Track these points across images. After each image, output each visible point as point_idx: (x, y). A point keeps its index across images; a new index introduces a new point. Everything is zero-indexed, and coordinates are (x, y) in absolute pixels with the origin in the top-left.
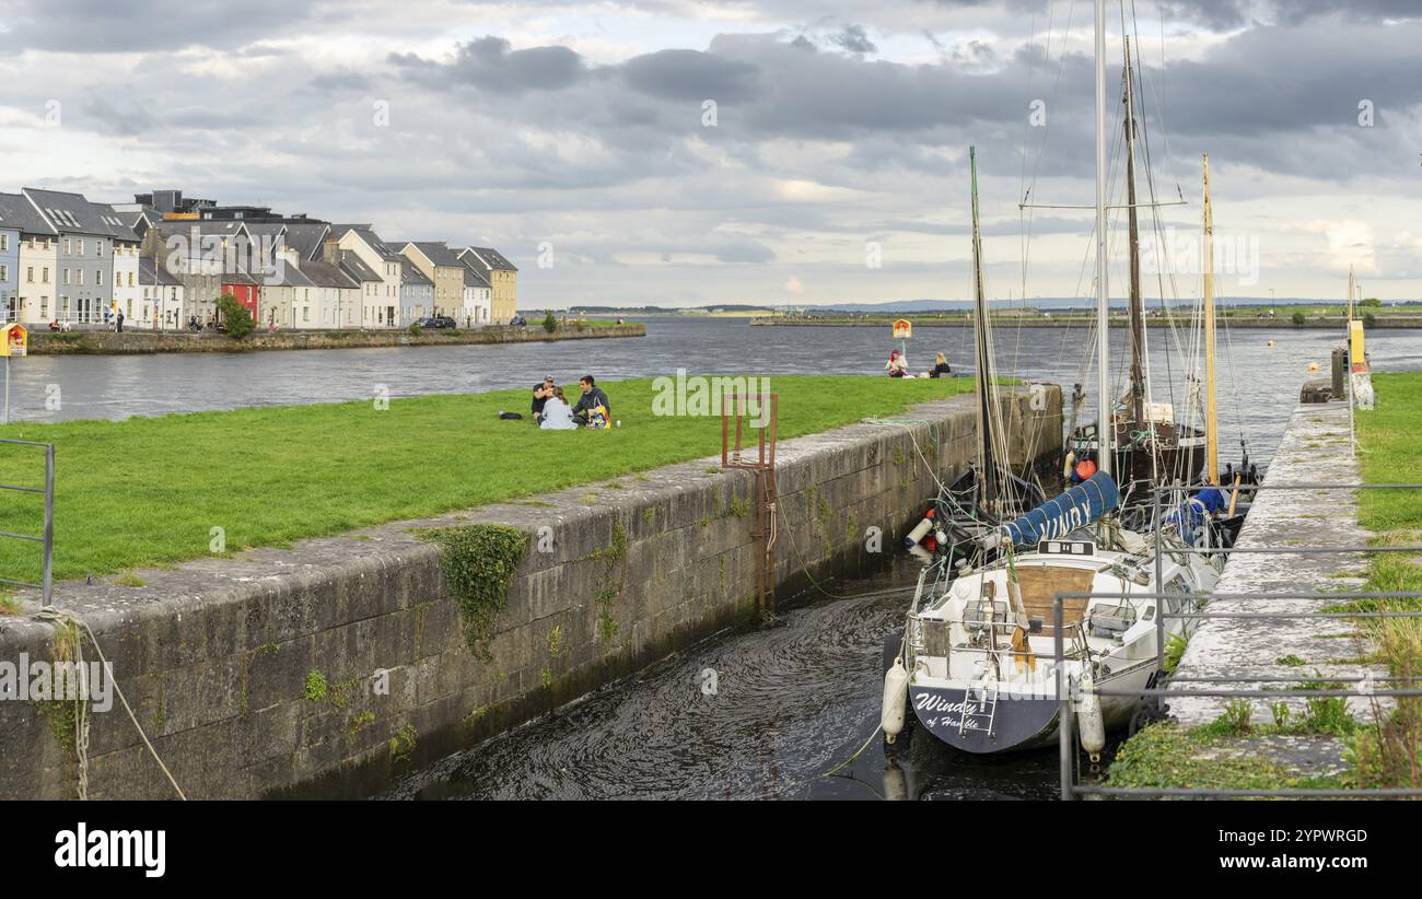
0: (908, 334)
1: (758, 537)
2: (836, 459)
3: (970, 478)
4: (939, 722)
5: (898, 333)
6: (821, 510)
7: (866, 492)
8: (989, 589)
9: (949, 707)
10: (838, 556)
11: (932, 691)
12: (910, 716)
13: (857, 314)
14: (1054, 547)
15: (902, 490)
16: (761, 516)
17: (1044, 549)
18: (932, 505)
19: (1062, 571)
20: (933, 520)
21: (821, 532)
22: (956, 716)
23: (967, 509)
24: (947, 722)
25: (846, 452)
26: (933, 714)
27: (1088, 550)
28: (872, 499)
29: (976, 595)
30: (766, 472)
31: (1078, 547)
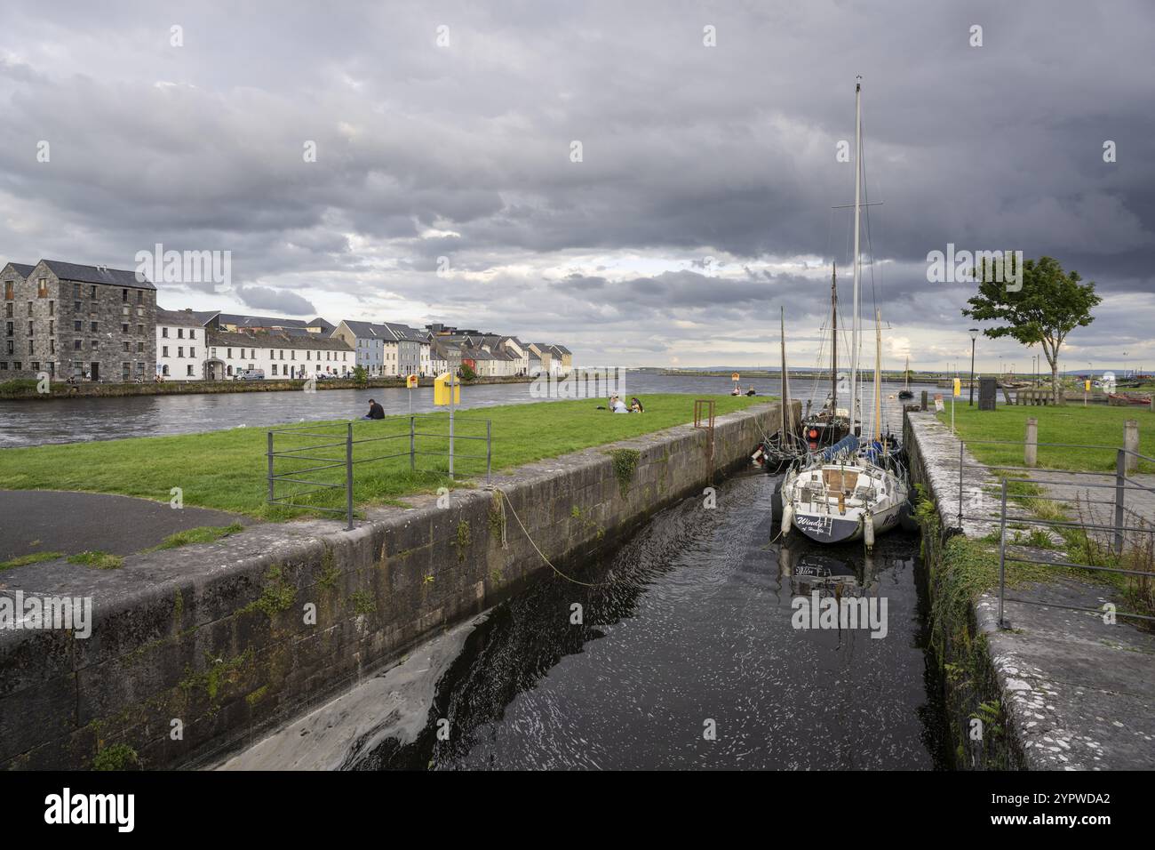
0: (738, 379)
1: (708, 455)
2: (731, 426)
3: (776, 436)
4: (807, 529)
5: (734, 379)
6: (727, 445)
7: (740, 439)
8: (814, 478)
9: (811, 523)
10: (731, 463)
11: (804, 517)
12: (793, 526)
13: (717, 372)
14: (839, 462)
15: (751, 439)
16: (709, 447)
17: (834, 463)
18: (761, 445)
19: (850, 473)
20: (762, 451)
21: (726, 454)
22: (815, 527)
23: (776, 447)
24: (811, 529)
25: (735, 423)
26: (805, 526)
27: (853, 464)
28: (742, 441)
29: (809, 480)
30: (711, 429)
31: (849, 463)
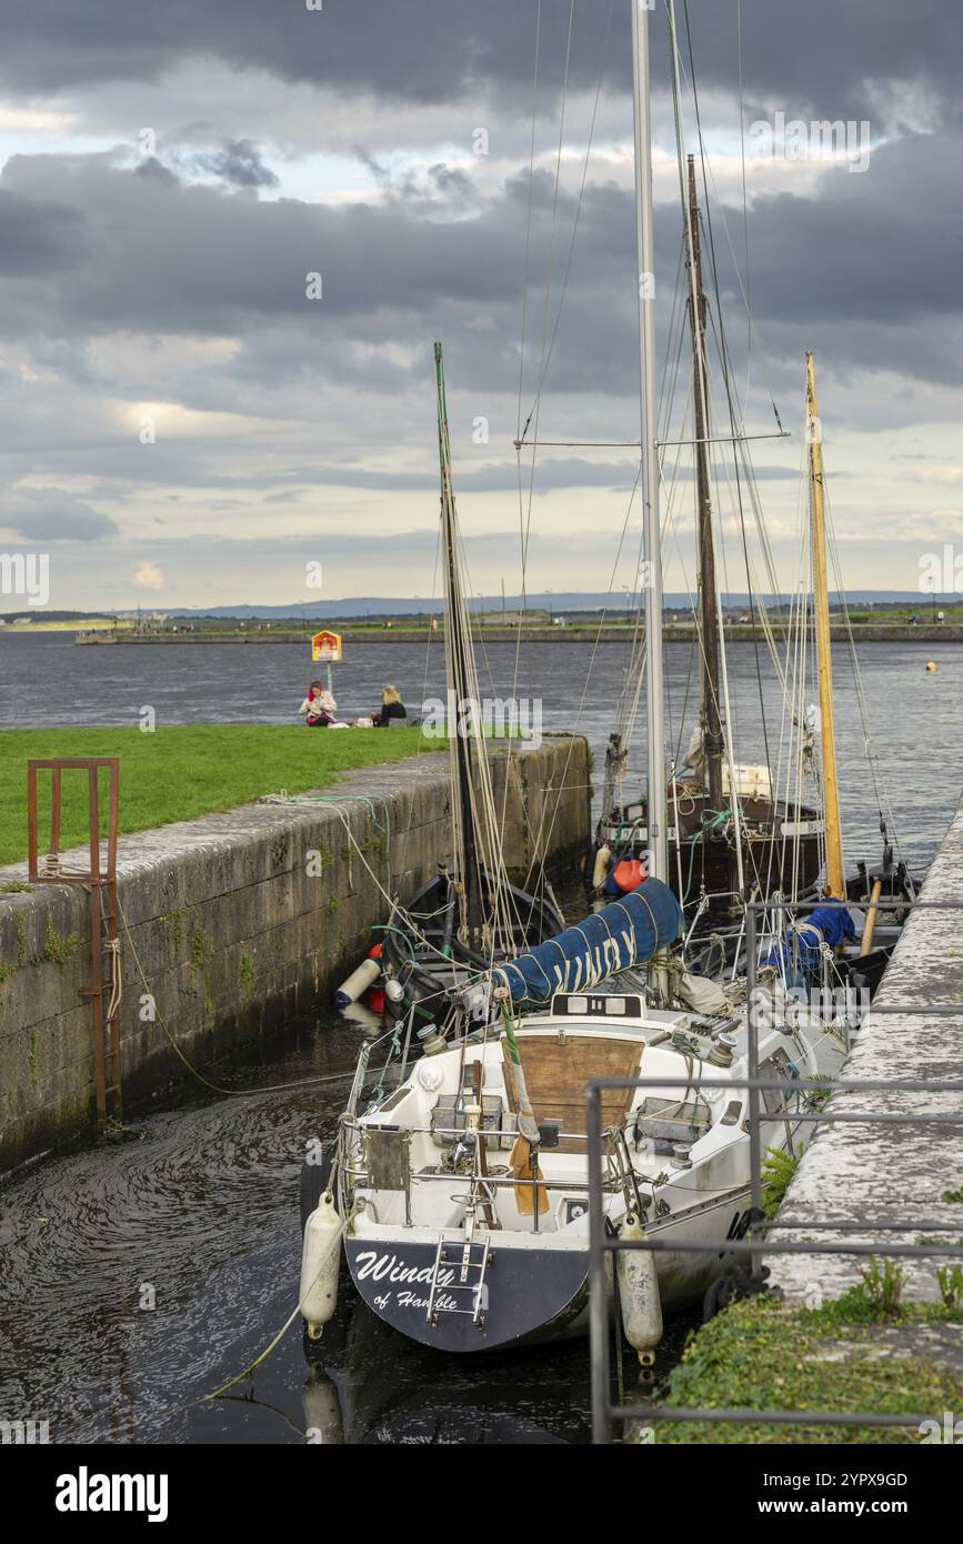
0: (336, 655)
1: (93, 996)
2: (218, 864)
3: (440, 892)
4: (393, 1300)
5: (319, 654)
6: (196, 949)
7: (269, 916)
8: (472, 1075)
9: (409, 1275)
10: (227, 1024)
11: (382, 1248)
12: (347, 1291)
13: (252, 623)
14: (577, 1004)
15: (329, 913)
16: (95, 961)
17: (561, 1007)
18: (379, 936)
19: (589, 1043)
20: (381, 962)
21: (196, 984)
22: (421, 1290)
23: (437, 942)
24: (407, 1299)
25: (236, 851)
26: (384, 1286)
27: (632, 1009)
28: (280, 928)
29: (451, 1086)
30: (102, 887)
31: (616, 1004)
